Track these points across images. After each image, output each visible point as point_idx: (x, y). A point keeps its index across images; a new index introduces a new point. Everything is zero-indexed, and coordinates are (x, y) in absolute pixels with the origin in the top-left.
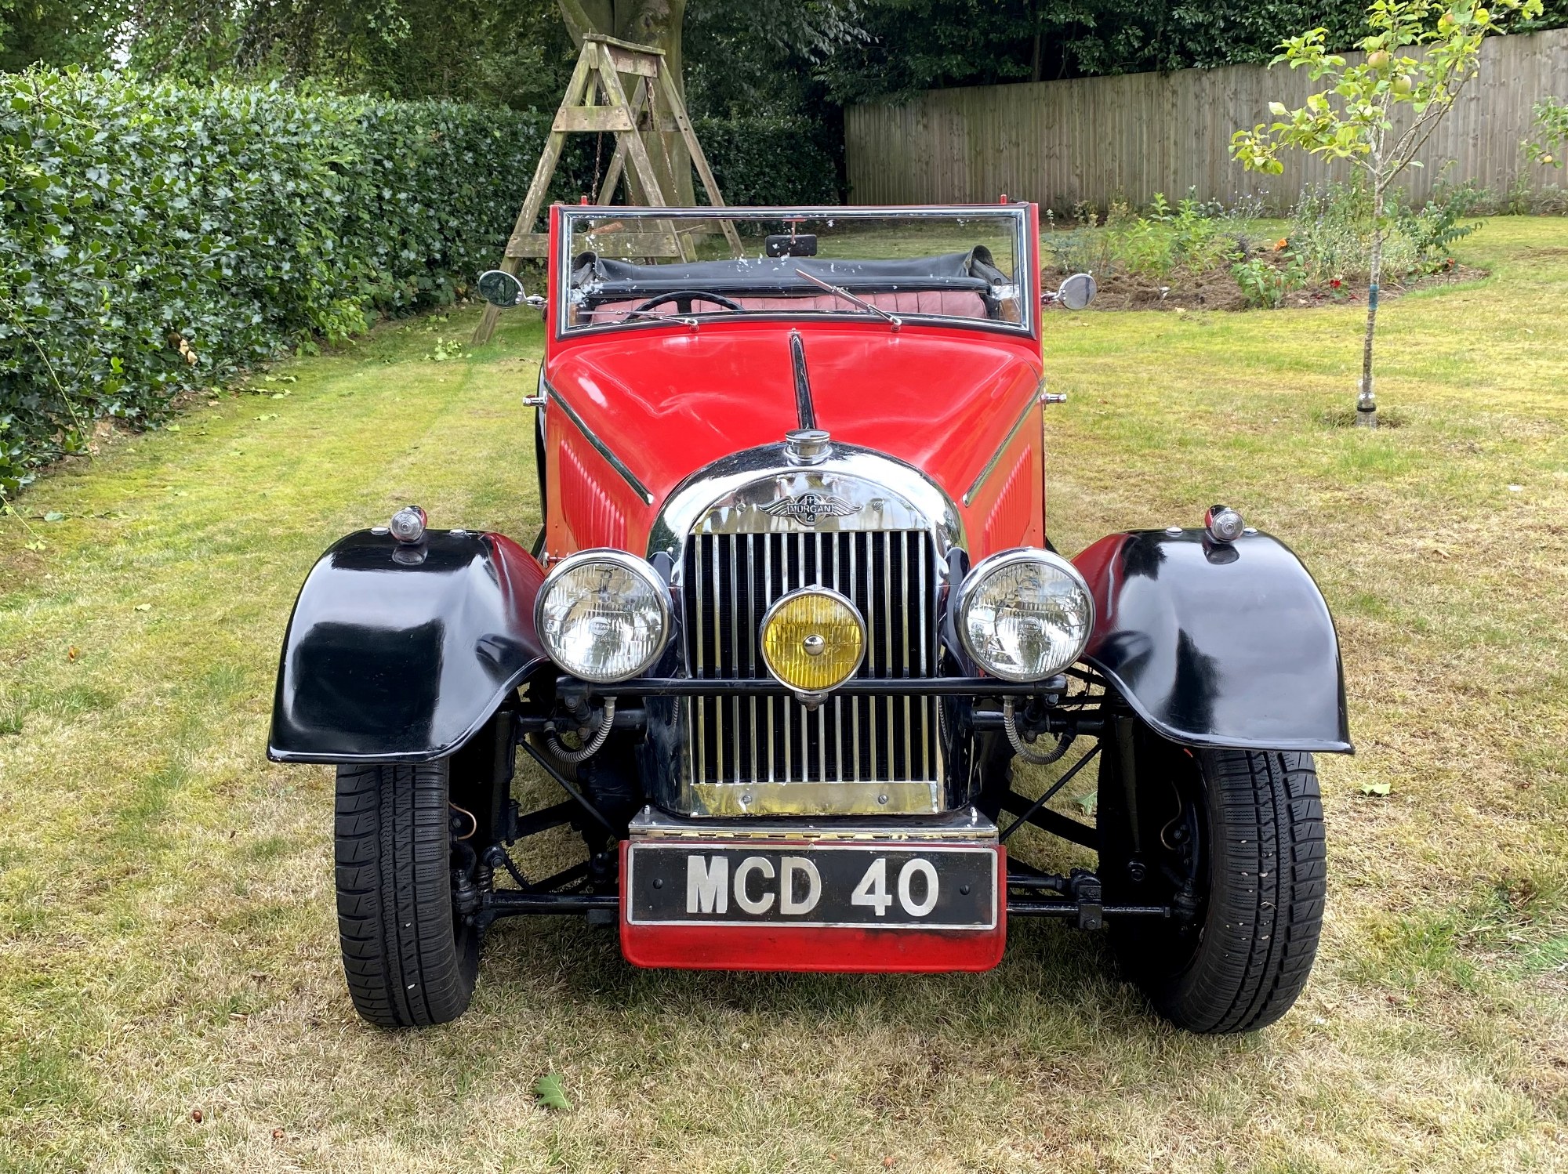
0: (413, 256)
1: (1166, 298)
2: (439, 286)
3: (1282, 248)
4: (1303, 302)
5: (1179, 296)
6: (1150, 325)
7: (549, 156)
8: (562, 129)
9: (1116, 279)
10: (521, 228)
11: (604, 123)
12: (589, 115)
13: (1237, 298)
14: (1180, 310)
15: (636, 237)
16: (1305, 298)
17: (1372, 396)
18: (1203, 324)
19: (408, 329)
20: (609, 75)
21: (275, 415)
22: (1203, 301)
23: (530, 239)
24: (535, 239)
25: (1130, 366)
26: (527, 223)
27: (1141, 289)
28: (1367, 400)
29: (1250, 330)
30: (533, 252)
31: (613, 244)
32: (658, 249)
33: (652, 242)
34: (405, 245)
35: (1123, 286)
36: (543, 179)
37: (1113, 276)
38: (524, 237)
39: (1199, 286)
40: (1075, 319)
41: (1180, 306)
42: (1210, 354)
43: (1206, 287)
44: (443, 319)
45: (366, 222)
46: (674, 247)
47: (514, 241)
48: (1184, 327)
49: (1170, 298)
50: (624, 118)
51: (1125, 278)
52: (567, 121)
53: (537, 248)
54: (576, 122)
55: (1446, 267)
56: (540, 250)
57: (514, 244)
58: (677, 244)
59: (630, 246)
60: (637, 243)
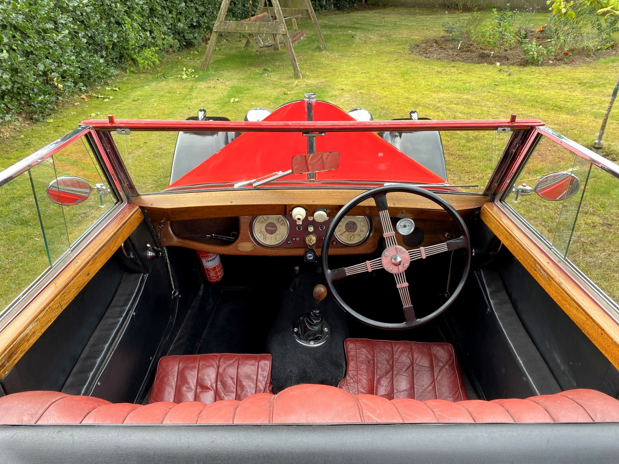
0: (182, 25)
1: (492, 57)
2: (195, 38)
3: (540, 31)
4: (551, 62)
5: (498, 56)
6: (486, 73)
9: (471, 45)
10: (220, 18)
13: (522, 59)
14: (498, 64)
15: (268, 24)
16: (552, 60)
17: (602, 142)
18: (510, 75)
19: (180, 58)
21: (99, 113)
22: (508, 59)
23: (223, 23)
24: (225, 23)
25: (478, 102)
26: (222, 16)
27: (481, 51)
28: (599, 143)
29: (530, 80)
30: (224, 29)
31: (258, 27)
32: (277, 30)
33: (275, 27)
34: (179, 20)
35: (474, 49)
37: (470, 43)
38: (221, 22)
39: (506, 50)
40: (454, 67)
41: (498, 61)
42: (515, 96)
43: (509, 51)
44: (196, 52)
45: (159, 11)
46: (284, 29)
47: (216, 24)
48: (501, 76)
49: (494, 57)
51: (475, 44)
55: (612, 46)
56: (227, 28)
57: (217, 26)
58: (285, 28)
59: (265, 29)
60: (268, 27)
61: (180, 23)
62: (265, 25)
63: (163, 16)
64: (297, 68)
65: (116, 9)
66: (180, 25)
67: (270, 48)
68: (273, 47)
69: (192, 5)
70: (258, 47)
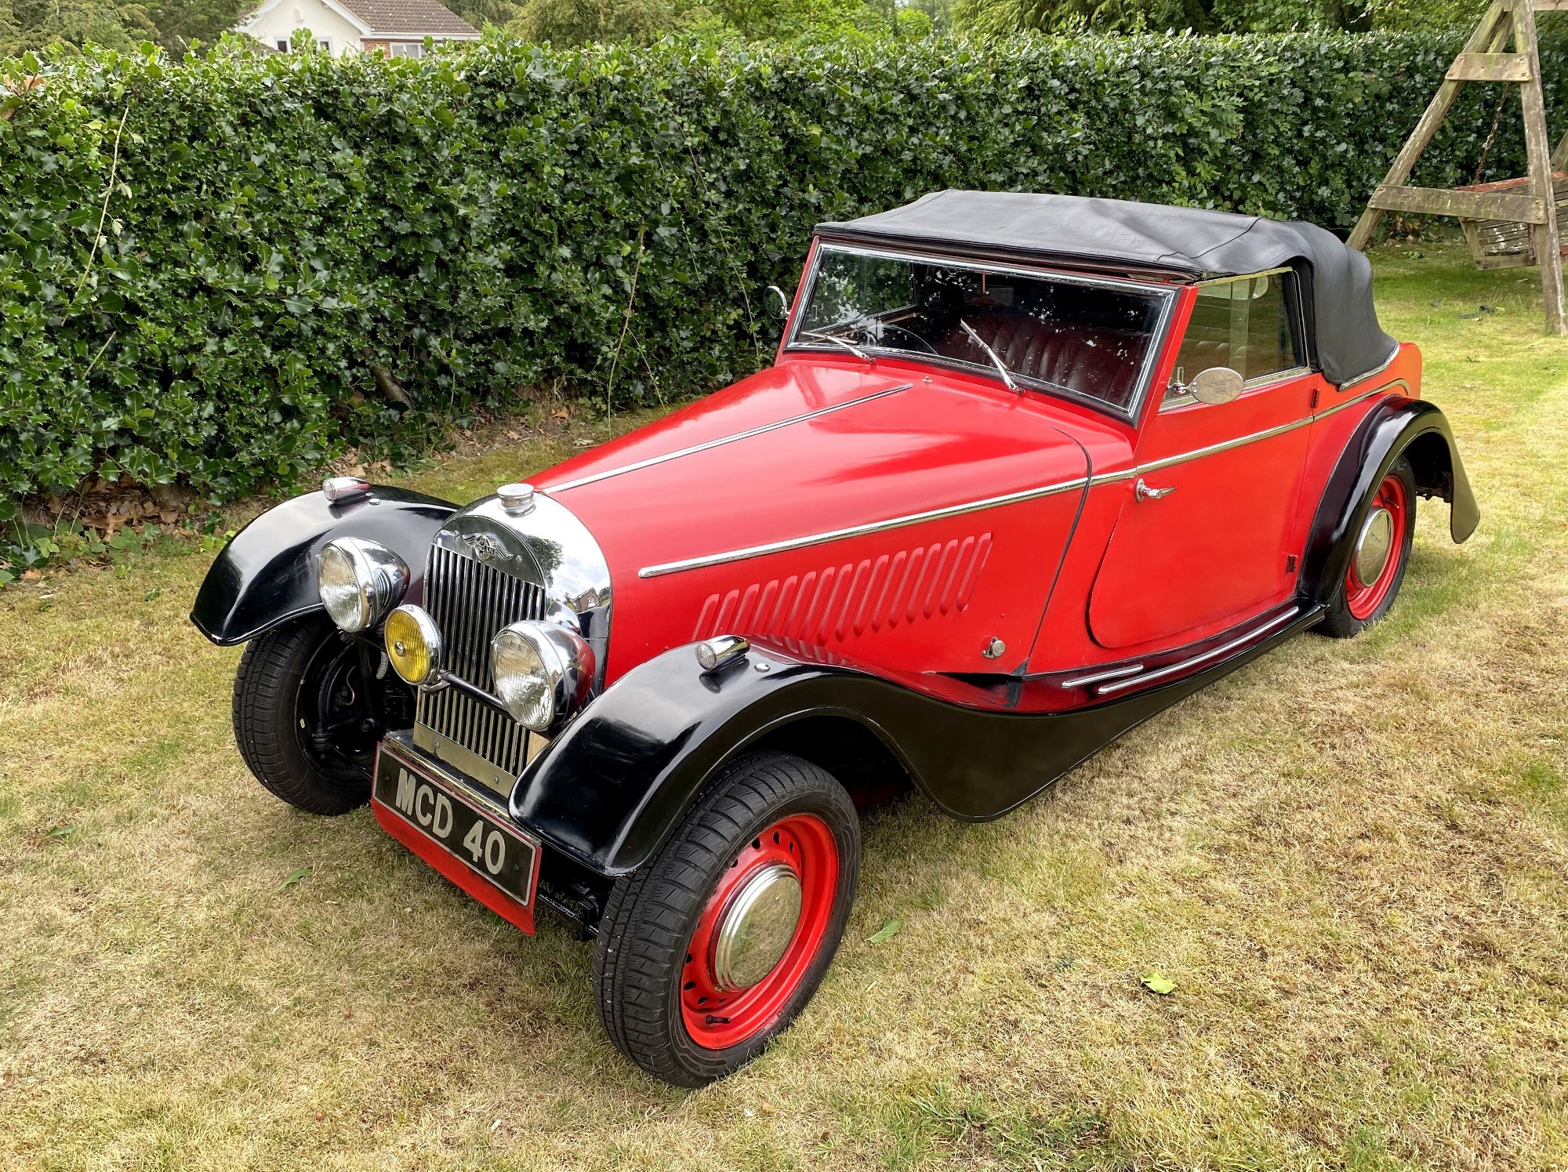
7: (1437, 105)
8: (1455, 77)
10: (1390, 178)
11: (1501, 72)
12: (1487, 62)
15: (1503, 199)
20: (1522, 19)
23: (1395, 191)
24: (1400, 191)
26: (1398, 174)
30: (1394, 204)
32: (1523, 214)
33: (1519, 206)
36: (1424, 129)
38: (1391, 188)
46: (1541, 213)
47: (1378, 191)
50: (1524, 67)
52: (1463, 68)
53: (1399, 201)
54: (1472, 71)
56: (1402, 203)
57: (1380, 196)
58: (1546, 210)
59: (1494, 209)
60: (1501, 205)
61: (1324, 188)
62: (1494, 201)
63: (1280, 170)
64: (1557, 308)
65: (1153, 152)
66: (1324, 192)
67: (1515, 257)
68: (1522, 256)
69: (1378, 149)
70: (1482, 252)
